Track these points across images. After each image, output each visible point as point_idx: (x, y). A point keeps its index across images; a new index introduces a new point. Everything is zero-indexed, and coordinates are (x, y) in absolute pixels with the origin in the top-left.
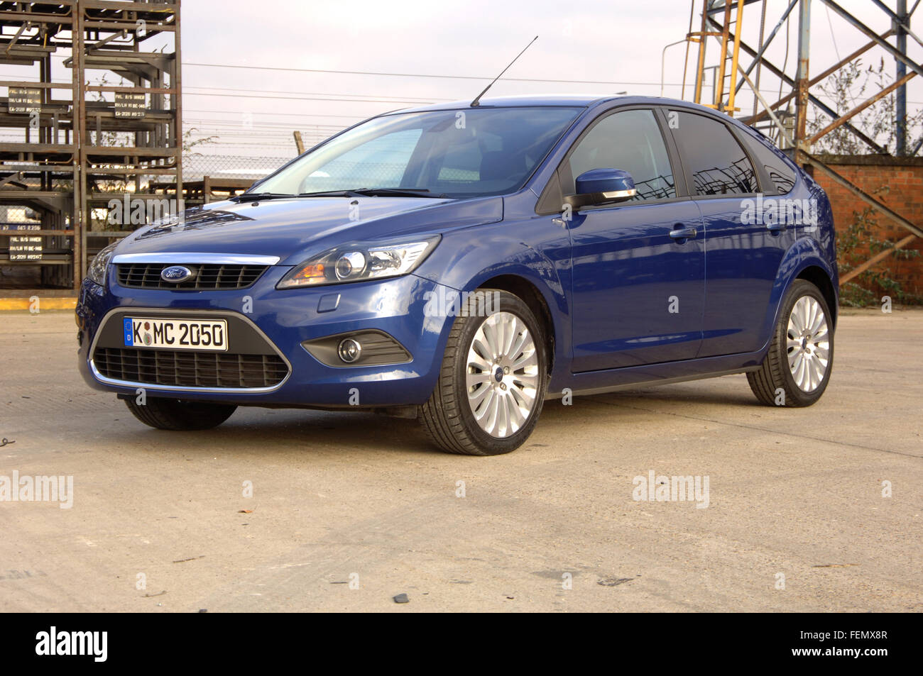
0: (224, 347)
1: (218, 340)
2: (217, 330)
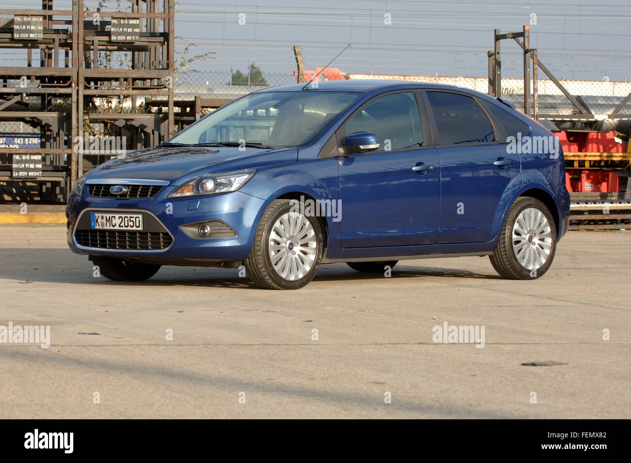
1: (138, 225)
2: (137, 219)
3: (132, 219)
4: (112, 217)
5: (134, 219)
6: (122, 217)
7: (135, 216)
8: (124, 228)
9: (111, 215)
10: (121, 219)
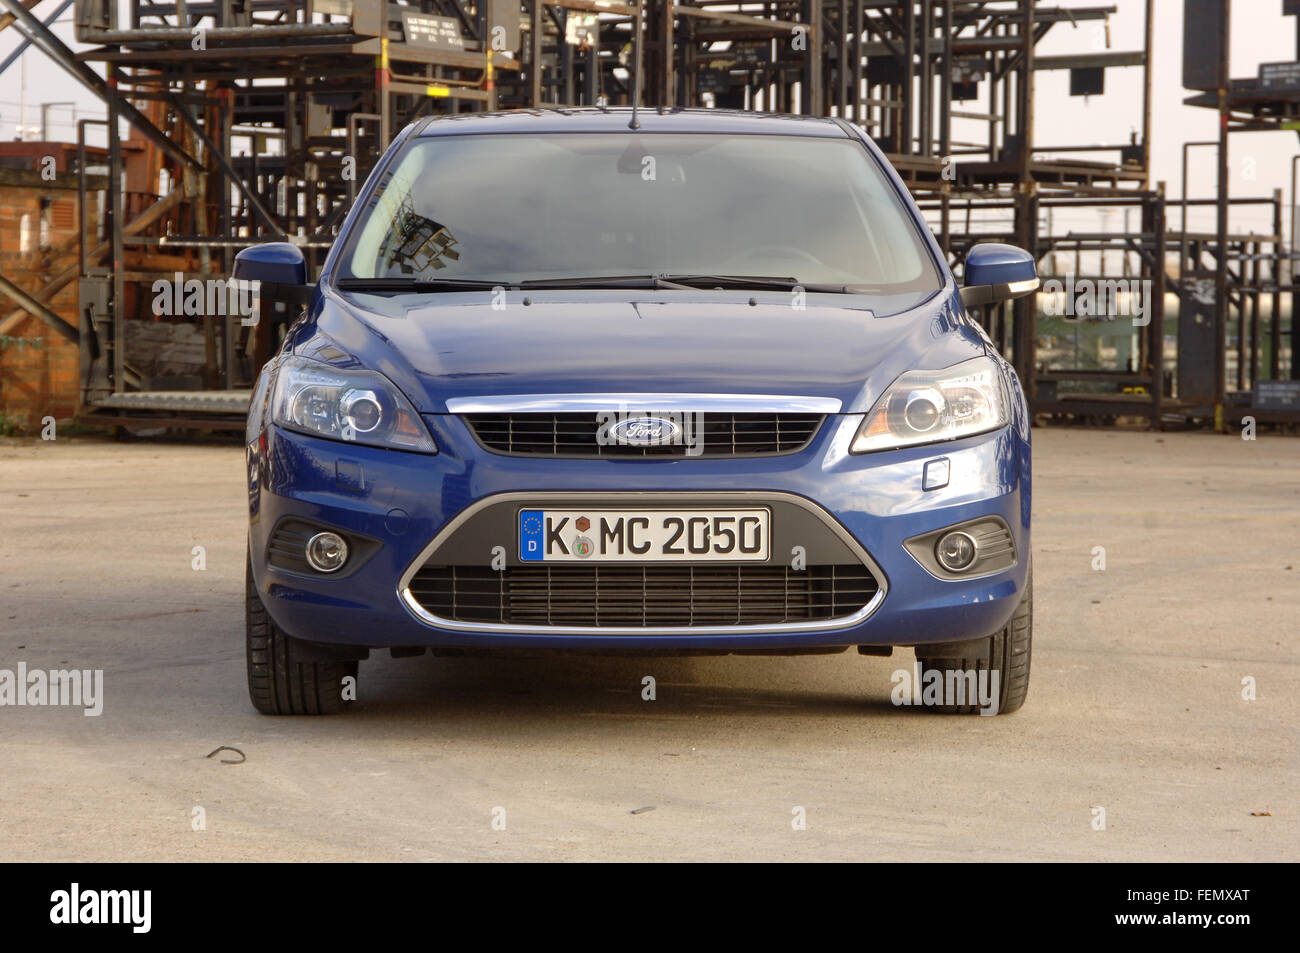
0: (762, 555)
1: (749, 543)
2: (749, 527)
3: (723, 526)
4: (632, 522)
5: (734, 528)
6: (679, 522)
7: (738, 516)
8: (688, 556)
9: (627, 516)
10: (674, 527)
